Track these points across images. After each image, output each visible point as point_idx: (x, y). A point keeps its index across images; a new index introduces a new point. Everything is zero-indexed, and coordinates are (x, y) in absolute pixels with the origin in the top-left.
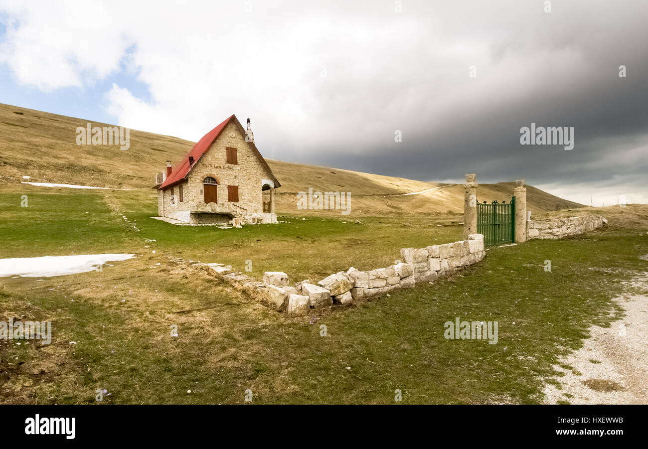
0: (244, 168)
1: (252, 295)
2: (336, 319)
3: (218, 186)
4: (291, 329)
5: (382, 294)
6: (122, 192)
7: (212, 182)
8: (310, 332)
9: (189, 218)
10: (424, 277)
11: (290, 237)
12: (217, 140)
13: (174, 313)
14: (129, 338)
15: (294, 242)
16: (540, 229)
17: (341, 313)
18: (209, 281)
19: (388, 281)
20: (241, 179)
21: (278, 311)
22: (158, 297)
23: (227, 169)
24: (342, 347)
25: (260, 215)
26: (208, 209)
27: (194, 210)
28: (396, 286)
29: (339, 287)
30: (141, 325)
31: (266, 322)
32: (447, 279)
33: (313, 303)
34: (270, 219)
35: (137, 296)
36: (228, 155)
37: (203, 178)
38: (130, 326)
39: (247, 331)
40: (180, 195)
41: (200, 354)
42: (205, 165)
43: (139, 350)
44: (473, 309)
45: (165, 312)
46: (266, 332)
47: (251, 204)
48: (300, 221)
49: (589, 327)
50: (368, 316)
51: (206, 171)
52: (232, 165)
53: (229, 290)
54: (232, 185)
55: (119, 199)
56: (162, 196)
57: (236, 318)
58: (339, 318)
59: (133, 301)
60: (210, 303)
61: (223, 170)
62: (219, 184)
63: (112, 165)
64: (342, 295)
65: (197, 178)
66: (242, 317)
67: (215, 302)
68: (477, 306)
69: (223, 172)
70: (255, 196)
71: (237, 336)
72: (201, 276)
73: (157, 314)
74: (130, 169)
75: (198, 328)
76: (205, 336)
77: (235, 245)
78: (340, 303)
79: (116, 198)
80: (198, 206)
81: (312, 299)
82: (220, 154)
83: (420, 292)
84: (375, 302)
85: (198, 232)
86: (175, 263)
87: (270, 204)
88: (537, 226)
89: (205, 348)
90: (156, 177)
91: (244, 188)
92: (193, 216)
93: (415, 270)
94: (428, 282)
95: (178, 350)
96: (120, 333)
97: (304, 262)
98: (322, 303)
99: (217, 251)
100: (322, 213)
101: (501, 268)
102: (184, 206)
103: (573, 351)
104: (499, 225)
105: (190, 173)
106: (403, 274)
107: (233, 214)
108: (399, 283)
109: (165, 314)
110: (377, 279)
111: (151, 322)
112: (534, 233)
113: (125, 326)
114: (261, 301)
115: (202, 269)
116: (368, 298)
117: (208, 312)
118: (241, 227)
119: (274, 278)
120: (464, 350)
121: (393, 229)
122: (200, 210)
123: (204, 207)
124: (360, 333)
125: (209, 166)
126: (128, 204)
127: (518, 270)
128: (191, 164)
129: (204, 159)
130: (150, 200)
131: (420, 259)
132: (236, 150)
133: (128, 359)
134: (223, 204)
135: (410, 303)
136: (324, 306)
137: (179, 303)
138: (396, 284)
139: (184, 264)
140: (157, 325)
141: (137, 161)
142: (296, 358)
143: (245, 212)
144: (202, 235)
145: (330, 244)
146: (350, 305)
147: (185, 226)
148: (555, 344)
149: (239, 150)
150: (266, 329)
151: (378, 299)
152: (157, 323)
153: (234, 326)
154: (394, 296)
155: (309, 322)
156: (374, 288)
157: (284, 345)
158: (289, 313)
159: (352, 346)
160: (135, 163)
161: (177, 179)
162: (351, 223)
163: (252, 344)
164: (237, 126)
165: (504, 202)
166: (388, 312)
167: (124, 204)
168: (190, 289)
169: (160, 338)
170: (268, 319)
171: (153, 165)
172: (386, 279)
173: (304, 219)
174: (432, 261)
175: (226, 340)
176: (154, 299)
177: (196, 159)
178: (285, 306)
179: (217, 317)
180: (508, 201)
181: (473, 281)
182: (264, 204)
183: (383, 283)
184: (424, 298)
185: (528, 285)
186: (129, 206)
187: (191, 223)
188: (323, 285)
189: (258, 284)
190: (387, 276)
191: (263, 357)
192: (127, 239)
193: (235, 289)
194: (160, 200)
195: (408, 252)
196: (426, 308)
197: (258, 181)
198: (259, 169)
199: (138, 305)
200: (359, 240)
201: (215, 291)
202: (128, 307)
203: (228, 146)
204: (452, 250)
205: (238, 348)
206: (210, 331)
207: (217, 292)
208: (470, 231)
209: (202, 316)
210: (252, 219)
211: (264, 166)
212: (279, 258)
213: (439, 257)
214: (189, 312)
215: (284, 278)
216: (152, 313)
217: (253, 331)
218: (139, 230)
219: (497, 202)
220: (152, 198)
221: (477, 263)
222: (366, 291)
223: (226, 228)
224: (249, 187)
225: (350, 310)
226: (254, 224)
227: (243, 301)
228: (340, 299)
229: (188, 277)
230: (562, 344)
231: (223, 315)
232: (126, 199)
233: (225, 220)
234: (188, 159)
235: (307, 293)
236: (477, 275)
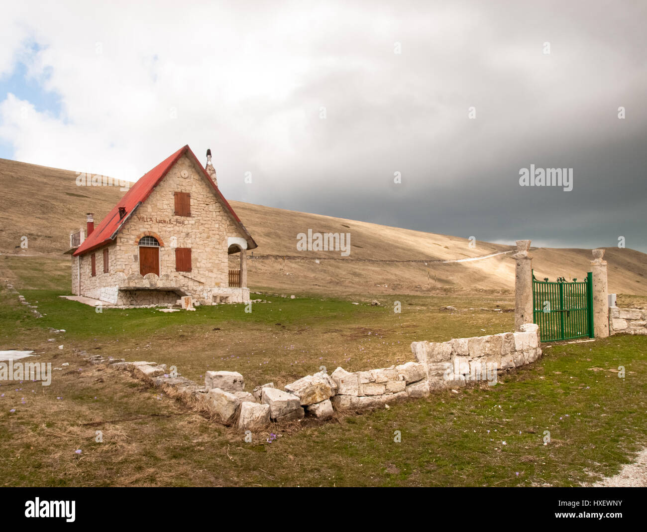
0: (201, 222)
1: (189, 403)
2: (305, 437)
3: (161, 249)
4: (239, 448)
5: (379, 404)
6: (19, 259)
7: (152, 244)
8: (265, 452)
9: (116, 297)
10: (445, 383)
11: (266, 325)
12: (162, 183)
13: (78, 425)
14: (17, 456)
15: (271, 331)
16: (628, 320)
17: (314, 429)
18: (133, 386)
19: (388, 387)
20: (195, 238)
21: (224, 425)
22: (61, 406)
23: (175, 223)
24: (304, 471)
25: (225, 290)
26: (145, 283)
27: (124, 286)
28: (400, 394)
29: (314, 393)
30: (34, 439)
31: (204, 438)
32: (478, 385)
33: (275, 414)
34: (240, 296)
35: (32, 404)
36: (176, 204)
37: (138, 237)
38: (19, 441)
39: (175, 448)
40: (105, 264)
41: (109, 475)
42: (143, 218)
43: (29, 469)
44: (501, 426)
45: (68, 425)
46: (201, 451)
47: (211, 274)
48: (287, 300)
49: (640, 450)
50: (351, 434)
51: (144, 227)
52: (182, 218)
53: (158, 397)
54: (182, 247)
55: (15, 269)
56: (78, 265)
57: (162, 433)
58: (310, 435)
59: (27, 411)
60: (130, 414)
61: (169, 226)
62: (163, 246)
63: (7, 219)
64: (318, 405)
65: (130, 239)
66: (171, 432)
67: (137, 412)
68: (508, 422)
69: (169, 228)
70: (217, 262)
71: (160, 454)
72: (122, 379)
73: (57, 427)
74: (33, 224)
75: (109, 443)
76: (116, 452)
77: (180, 336)
78: (315, 415)
79: (11, 269)
80: (129, 279)
81: (273, 409)
82: (166, 202)
83: (435, 402)
84: (366, 415)
85: (129, 318)
86: (90, 362)
87: (240, 274)
88: (624, 315)
89: (115, 468)
90: (71, 237)
91: (199, 251)
92: (122, 294)
93: (429, 373)
94: (451, 390)
95: (79, 470)
96: (6, 449)
97: (278, 360)
98: (288, 415)
99: (152, 345)
100: (326, 288)
101: (558, 373)
102: (109, 279)
103: (605, 478)
104: (568, 312)
105: (120, 231)
106: (410, 378)
107: (182, 290)
108: (405, 390)
109: (67, 427)
110: (371, 384)
111: (47, 436)
112: (620, 325)
113: (12, 441)
114: (201, 412)
115: (125, 369)
116: (357, 410)
117: (125, 424)
118: (195, 309)
119: (224, 380)
120: (467, 476)
121: (427, 315)
122: (132, 285)
123: (139, 280)
124: (336, 454)
125: (149, 220)
126: (28, 278)
127: (579, 376)
128: (122, 218)
129: (141, 209)
130: (61, 270)
131: (440, 357)
132: (188, 195)
133: (14, 480)
134: (167, 276)
135: (415, 417)
136: (292, 419)
137: (87, 413)
138: (400, 391)
139: (102, 363)
140: (55, 440)
141: (44, 213)
142: (238, 482)
143: (201, 287)
144: (134, 322)
145: (326, 336)
146: (328, 418)
147: (110, 309)
148: (586, 469)
149: (193, 195)
150: (202, 446)
151: (372, 411)
152: (56, 437)
153: (157, 442)
154: (395, 408)
155: (266, 440)
156: (367, 395)
157: (225, 468)
158: (241, 427)
159: (318, 470)
160: (41, 216)
161: (100, 240)
162: (366, 304)
163: (179, 464)
164: (191, 162)
165: (575, 280)
166: (381, 428)
167: (22, 277)
168: (105, 396)
169: (57, 456)
170: (207, 435)
171: (68, 218)
172: (385, 384)
173: (293, 297)
174: (457, 359)
175: (144, 458)
176: (55, 408)
177: (129, 210)
178: (235, 418)
179: (137, 431)
180: (582, 279)
181: (515, 390)
182: (231, 274)
183: (381, 389)
184: (439, 411)
185: (587, 396)
186: (29, 280)
187: (119, 304)
188: (292, 390)
189: (200, 389)
190: (385, 379)
191: (191, 480)
192: (23, 329)
193: (167, 396)
194: (75, 271)
195: (421, 347)
196: (437, 424)
197: (222, 240)
198: (224, 221)
199: (32, 416)
200: (371, 330)
201: (139, 398)
202: (18, 419)
203: (177, 190)
204: (488, 345)
205: (159, 468)
206: (124, 448)
207: (142, 399)
208: (523, 320)
209: (117, 430)
210: (211, 297)
211: (231, 218)
212: (243, 354)
213: (469, 355)
214: (99, 424)
215: (238, 380)
216: (49, 425)
217: (183, 449)
218: (41, 316)
219: (564, 280)
220: (64, 267)
221: (527, 365)
222: (355, 400)
223: (171, 310)
224: (208, 249)
225: (328, 425)
226: (214, 304)
227: (176, 412)
228: (315, 409)
229: (105, 380)
230: (594, 469)
231: (146, 429)
232: (25, 269)
233: (171, 299)
234: (119, 210)
235: (268, 401)
236: (523, 381)
